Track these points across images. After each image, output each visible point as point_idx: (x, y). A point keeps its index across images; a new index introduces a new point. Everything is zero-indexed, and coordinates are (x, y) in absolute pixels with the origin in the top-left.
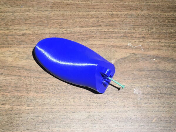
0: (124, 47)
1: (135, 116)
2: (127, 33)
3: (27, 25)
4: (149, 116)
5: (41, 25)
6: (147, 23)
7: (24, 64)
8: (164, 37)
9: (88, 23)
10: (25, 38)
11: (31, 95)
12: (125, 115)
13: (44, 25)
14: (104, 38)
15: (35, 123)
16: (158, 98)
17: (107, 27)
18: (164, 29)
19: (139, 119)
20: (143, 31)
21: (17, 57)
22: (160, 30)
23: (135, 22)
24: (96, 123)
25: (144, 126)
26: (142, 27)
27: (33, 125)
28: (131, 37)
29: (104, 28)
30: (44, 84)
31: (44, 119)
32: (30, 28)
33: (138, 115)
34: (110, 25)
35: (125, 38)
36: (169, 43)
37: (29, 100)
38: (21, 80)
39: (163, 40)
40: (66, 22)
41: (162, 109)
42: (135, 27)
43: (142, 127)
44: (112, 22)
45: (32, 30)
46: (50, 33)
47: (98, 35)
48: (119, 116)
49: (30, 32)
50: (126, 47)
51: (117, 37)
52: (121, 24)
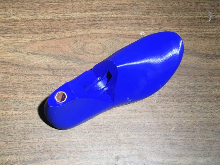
0: (135, 37)
1: (149, 122)
2: (140, 19)
3: (15, 9)
4: (167, 123)
5: (32, 9)
6: (165, 7)
7: (11, 58)
8: (185, 24)
9: (90, 7)
10: (12, 26)
11: (20, 96)
12: (136, 122)
13: (35, 9)
14: (110, 25)
15: (24, 132)
16: (179, 100)
17: (115, 12)
18: (186, 14)
19: (154, 127)
20: (160, 17)
21: (2, 49)
22: (181, 15)
23: (149, 5)
24: (101, 132)
25: (160, 135)
26: (159, 11)
27: (22, 134)
28: (144, 24)
29: (110, 13)
30: (36, 83)
31: (35, 127)
32: (19, 13)
33: (152, 122)
34: (117, 10)
35: (137, 25)
36: (191, 31)
37: (17, 103)
38: (7, 78)
39: (185, 28)
40: (63, 5)
41: (183, 114)
42: (150, 12)
43: (159, 137)
44: (120, 6)
45: (20, 15)
46: (43, 20)
47: (103, 22)
48: (129, 123)
49: (18, 18)
50: (138, 36)
51: (127, 25)
52: (132, 7)
